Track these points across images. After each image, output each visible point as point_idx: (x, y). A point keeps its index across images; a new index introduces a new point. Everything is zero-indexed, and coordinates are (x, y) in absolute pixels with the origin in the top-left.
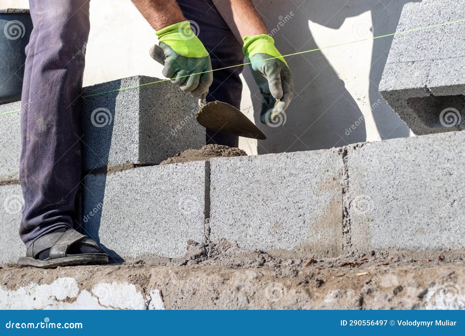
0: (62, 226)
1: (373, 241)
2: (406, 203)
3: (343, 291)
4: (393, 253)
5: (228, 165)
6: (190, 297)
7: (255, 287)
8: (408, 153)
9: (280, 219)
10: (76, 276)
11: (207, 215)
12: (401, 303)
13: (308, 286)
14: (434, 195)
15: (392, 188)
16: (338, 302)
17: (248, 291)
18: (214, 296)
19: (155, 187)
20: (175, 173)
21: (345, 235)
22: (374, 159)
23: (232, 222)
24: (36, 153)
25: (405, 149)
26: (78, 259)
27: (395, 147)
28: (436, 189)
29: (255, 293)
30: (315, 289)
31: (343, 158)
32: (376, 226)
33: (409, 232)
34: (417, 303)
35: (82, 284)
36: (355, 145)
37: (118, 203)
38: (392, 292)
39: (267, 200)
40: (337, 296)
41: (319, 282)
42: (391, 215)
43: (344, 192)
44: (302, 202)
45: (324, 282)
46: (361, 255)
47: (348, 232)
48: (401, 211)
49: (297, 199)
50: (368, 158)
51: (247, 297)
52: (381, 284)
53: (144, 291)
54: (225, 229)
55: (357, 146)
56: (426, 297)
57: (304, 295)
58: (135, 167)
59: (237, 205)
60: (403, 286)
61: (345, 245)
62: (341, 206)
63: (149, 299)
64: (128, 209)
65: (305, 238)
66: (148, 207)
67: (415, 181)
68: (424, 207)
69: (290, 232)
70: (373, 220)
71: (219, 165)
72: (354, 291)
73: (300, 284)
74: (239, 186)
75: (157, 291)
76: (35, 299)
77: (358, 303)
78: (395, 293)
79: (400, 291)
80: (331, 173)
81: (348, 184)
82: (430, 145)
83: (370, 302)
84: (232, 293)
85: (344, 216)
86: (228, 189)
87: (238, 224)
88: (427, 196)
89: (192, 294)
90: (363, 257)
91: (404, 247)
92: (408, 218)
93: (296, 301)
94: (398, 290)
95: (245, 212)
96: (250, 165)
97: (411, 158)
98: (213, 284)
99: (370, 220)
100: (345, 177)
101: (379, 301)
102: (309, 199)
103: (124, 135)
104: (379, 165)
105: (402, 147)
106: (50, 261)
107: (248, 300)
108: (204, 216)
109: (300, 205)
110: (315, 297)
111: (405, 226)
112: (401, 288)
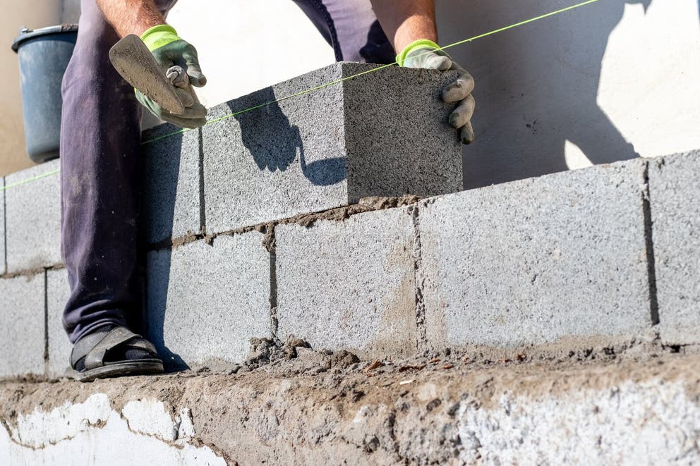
0: (107, 323)
1: (449, 335)
2: (483, 280)
3: (374, 407)
4: (472, 351)
5: (293, 233)
6: (219, 417)
7: (285, 403)
8: (483, 210)
9: (350, 307)
10: (109, 392)
11: (274, 303)
12: (433, 422)
13: (343, 401)
14: (512, 269)
15: (467, 260)
16: (367, 421)
17: (279, 409)
18: (243, 416)
19: (219, 266)
20: (238, 246)
21: (420, 326)
22: (447, 220)
23: (299, 311)
24: (73, 223)
25: (480, 205)
26: (118, 368)
27: (469, 202)
28: (515, 260)
29: (285, 411)
30: (351, 404)
31: (414, 219)
32: (452, 314)
33: (487, 321)
34: (448, 422)
35: (114, 403)
36: (425, 200)
37: (181, 289)
38: (426, 408)
39: (336, 281)
40: (366, 414)
41: (356, 394)
42: (467, 298)
43: (416, 267)
44: (372, 282)
45: (364, 395)
46: (435, 355)
47: (422, 323)
48: (478, 292)
49: (367, 278)
50: (441, 218)
51: (276, 416)
52: (418, 396)
53: (174, 410)
54: (293, 321)
55: (428, 201)
56: (458, 414)
57: (334, 413)
58: (198, 239)
59: (304, 289)
60: (441, 399)
61: (420, 340)
62: (414, 287)
63: (178, 421)
64: (192, 297)
65: (377, 333)
66: (212, 293)
67: (492, 249)
68: (503, 286)
69: (360, 324)
70: (448, 306)
71: (284, 233)
72: (387, 407)
73: (334, 397)
74: (304, 262)
75: (186, 410)
76: (69, 423)
77: (387, 423)
78: (429, 409)
79: (437, 405)
80: (401, 241)
81: (420, 256)
82: (506, 198)
83: (402, 421)
84: (262, 411)
85: (417, 300)
86: (295, 266)
87: (307, 314)
88: (505, 270)
89: (221, 414)
90: (436, 357)
91: (483, 342)
92: (486, 301)
93: (324, 421)
94: (433, 404)
95: (312, 298)
96: (316, 232)
97: (486, 217)
98: (243, 400)
99: (446, 306)
100: (415, 245)
101: (411, 419)
102: (380, 278)
103: (185, 196)
104: (453, 228)
105: (476, 201)
106: (86, 373)
107: (278, 421)
108: (269, 304)
109: (371, 287)
110: (347, 416)
111: (483, 313)
112: (438, 402)
